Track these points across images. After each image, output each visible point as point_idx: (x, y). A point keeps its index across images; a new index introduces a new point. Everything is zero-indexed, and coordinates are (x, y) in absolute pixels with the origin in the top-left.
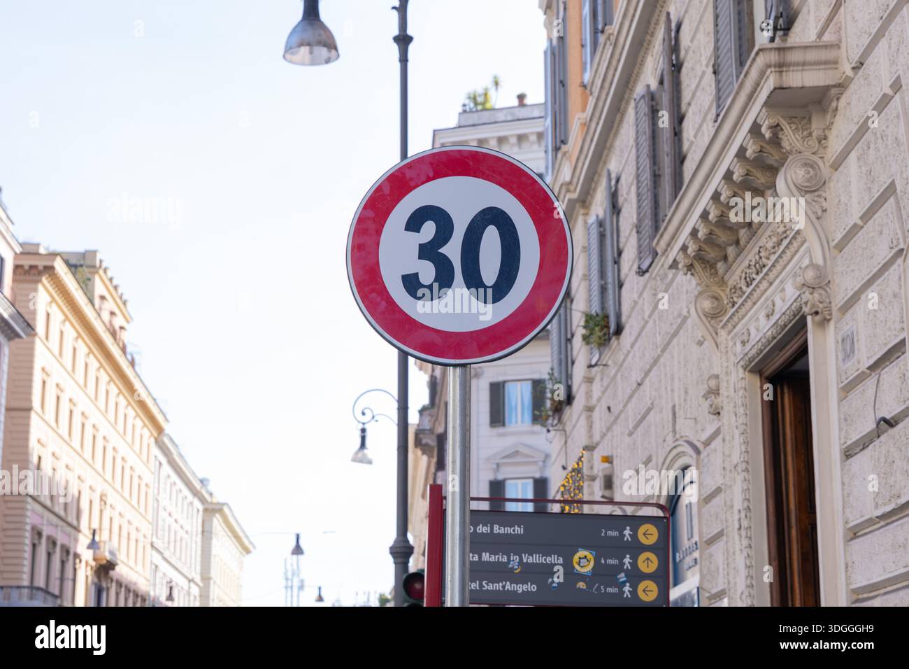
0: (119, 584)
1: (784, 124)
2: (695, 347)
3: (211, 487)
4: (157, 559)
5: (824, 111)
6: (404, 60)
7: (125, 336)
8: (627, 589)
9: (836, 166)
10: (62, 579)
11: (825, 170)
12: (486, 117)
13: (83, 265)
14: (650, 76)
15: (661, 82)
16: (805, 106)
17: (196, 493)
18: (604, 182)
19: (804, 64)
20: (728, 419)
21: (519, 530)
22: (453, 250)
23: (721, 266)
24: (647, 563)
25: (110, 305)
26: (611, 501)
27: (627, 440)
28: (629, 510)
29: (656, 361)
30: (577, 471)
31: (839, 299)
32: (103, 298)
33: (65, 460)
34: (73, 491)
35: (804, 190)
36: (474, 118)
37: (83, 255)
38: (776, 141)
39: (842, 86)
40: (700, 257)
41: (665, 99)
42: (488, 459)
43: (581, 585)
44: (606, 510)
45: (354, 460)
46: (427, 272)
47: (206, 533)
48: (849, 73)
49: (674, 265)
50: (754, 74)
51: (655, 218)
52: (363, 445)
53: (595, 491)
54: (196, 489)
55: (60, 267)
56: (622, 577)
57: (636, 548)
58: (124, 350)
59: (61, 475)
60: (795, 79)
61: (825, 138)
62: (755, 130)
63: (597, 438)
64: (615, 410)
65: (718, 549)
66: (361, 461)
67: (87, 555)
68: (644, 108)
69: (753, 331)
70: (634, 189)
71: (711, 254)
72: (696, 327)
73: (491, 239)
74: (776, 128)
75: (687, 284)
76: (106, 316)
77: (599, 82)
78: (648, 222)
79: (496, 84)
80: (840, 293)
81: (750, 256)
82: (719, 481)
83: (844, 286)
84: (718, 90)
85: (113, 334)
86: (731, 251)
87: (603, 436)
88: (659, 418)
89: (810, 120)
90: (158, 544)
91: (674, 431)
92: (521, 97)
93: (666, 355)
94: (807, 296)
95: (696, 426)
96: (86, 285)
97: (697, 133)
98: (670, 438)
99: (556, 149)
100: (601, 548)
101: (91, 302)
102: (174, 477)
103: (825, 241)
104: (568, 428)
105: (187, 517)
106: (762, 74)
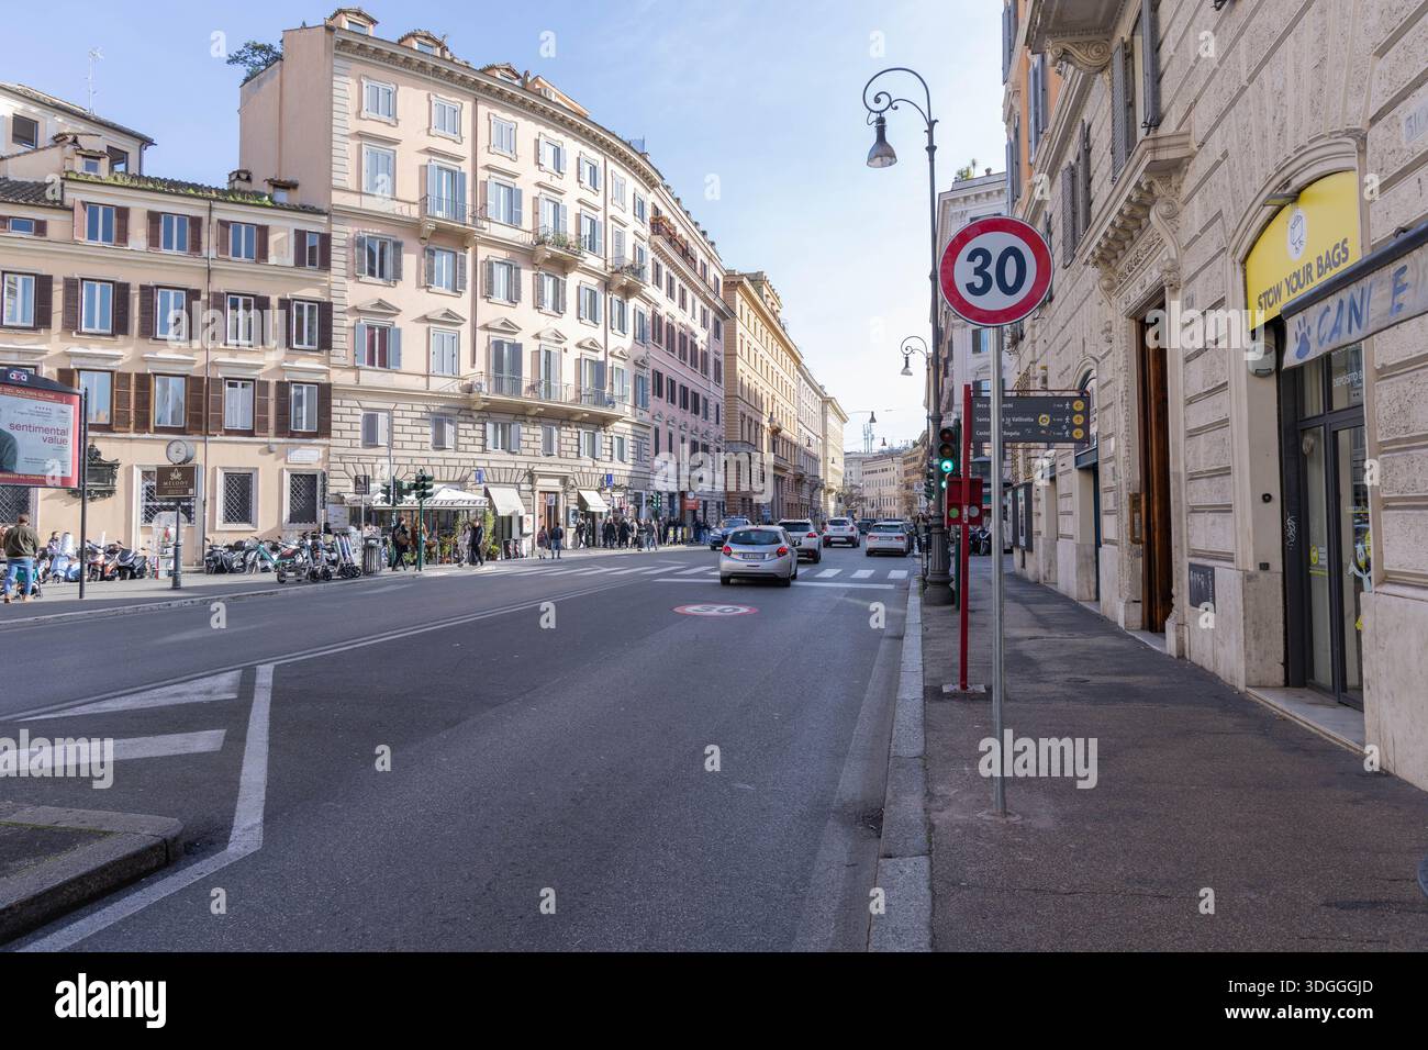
0: (783, 439)
1: (1155, 181)
2: (1097, 307)
3: (826, 390)
4: (801, 426)
5: (1180, 172)
6: (932, 160)
7: (779, 315)
8: (1067, 433)
9: (1186, 203)
10: (756, 437)
11: (1179, 206)
12: (968, 183)
13: (758, 280)
14: (1070, 157)
15: (1078, 159)
16: (1168, 170)
17: (818, 393)
18: (1043, 217)
19: (1168, 146)
20: (1116, 343)
21: (1010, 406)
22: (991, 270)
23: (1113, 262)
24: (1078, 420)
25: (771, 300)
26: (1046, 390)
27: (1056, 357)
28: (1057, 394)
29: (1074, 314)
30: (1026, 375)
31: (1185, 277)
32: (767, 296)
33: (754, 378)
34: (759, 394)
35: (1166, 218)
36: (961, 185)
37: (756, 274)
38: (1150, 191)
39: (1191, 157)
40: (1102, 258)
41: (1080, 170)
42: (972, 370)
43: (1043, 432)
44: (1044, 394)
45: (902, 373)
46: (979, 282)
47: (824, 413)
48: (1196, 149)
49: (1087, 263)
50: (1138, 154)
51: (1073, 240)
52: (907, 366)
53: (1038, 384)
54: (818, 390)
55: (745, 281)
56: (1065, 427)
57: (1072, 413)
58: (779, 322)
59: (753, 385)
60: (1163, 155)
61: (1180, 187)
62: (1138, 186)
63: (1037, 357)
64: (1048, 342)
65: (1109, 414)
66: (906, 374)
67: (767, 425)
68: (1068, 175)
69: (1132, 296)
70: (1061, 221)
71: (1108, 255)
72: (1098, 294)
73: (1011, 262)
74: (1150, 184)
75: (1092, 273)
76: (769, 305)
77: (1040, 162)
78: (1069, 239)
79: (974, 164)
80: (1185, 274)
81: (1131, 256)
82: (1110, 377)
83: (1189, 268)
84: (1114, 163)
85: (774, 315)
86: (1120, 253)
87: (1041, 356)
88: (1076, 344)
89: (1170, 178)
90: (801, 419)
91: (1084, 352)
92: (988, 171)
93: (1080, 311)
94: (1166, 276)
95: (1097, 347)
96: (759, 290)
97: (1101, 189)
98: (1081, 356)
99: (1014, 201)
100: (1054, 413)
101: (762, 298)
102: (807, 386)
103: (1177, 245)
104: (1021, 352)
105: (812, 405)
106: (1143, 154)
